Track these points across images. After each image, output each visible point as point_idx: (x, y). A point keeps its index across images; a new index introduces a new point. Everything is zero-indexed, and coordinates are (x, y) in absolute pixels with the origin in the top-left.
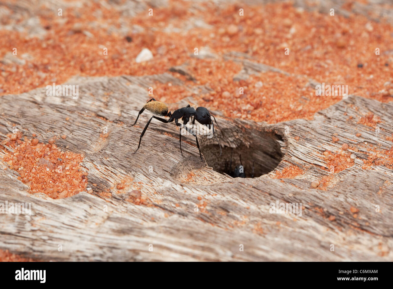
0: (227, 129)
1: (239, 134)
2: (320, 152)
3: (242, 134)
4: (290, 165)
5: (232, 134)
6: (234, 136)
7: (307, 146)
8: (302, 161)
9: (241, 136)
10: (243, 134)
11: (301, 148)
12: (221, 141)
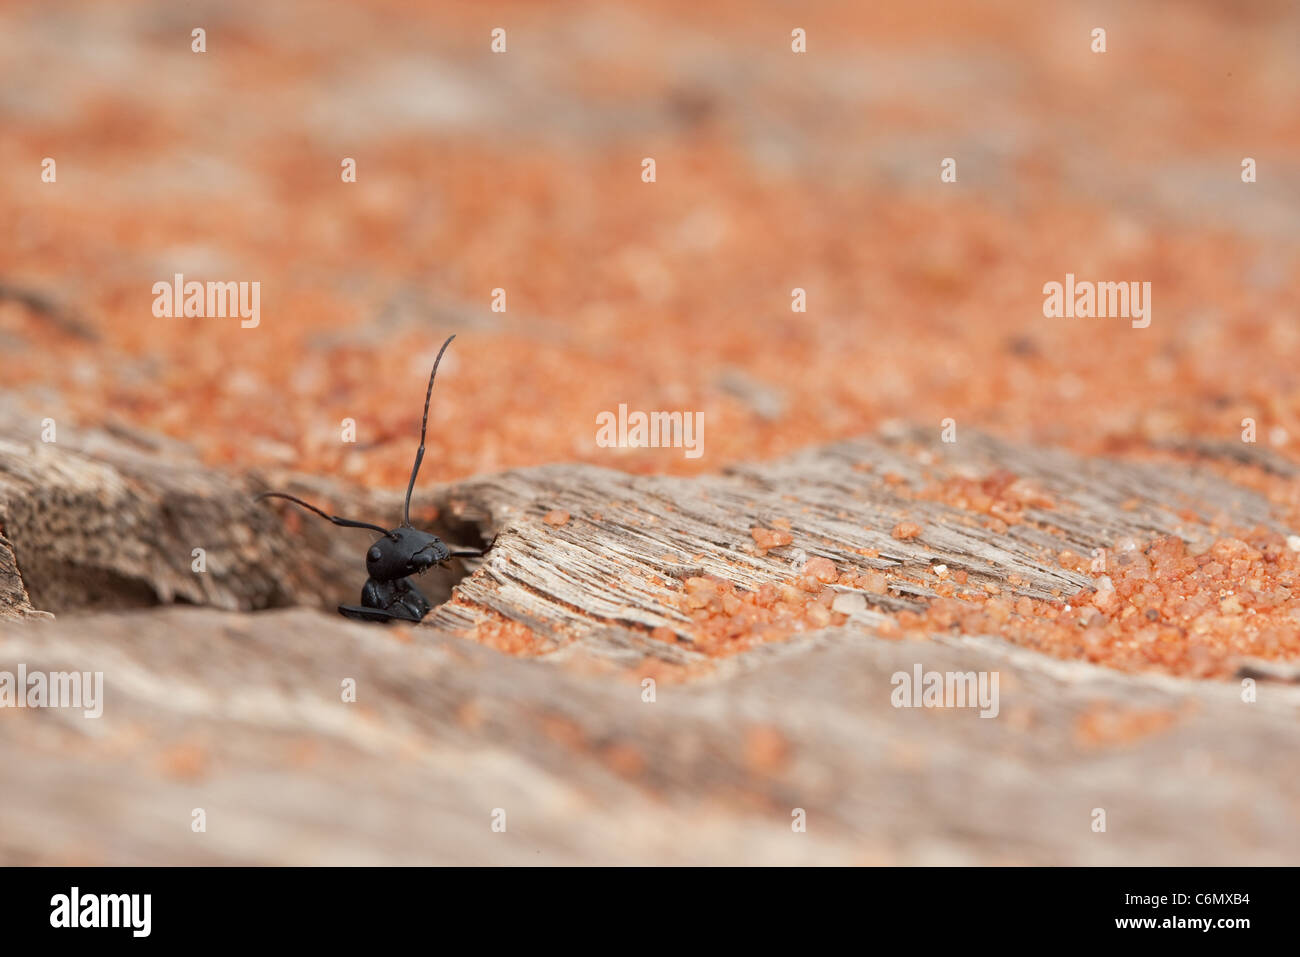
0: (196, 499)
1: (266, 542)
2: (669, 581)
3: (280, 545)
4: (482, 617)
5: (220, 536)
6: (232, 545)
7: (602, 549)
8: (557, 607)
9: (276, 554)
10: (290, 543)
11: (563, 553)
12: (158, 563)
